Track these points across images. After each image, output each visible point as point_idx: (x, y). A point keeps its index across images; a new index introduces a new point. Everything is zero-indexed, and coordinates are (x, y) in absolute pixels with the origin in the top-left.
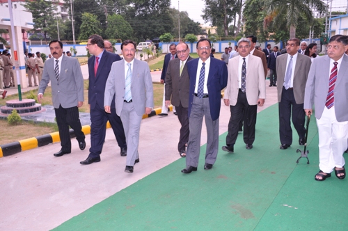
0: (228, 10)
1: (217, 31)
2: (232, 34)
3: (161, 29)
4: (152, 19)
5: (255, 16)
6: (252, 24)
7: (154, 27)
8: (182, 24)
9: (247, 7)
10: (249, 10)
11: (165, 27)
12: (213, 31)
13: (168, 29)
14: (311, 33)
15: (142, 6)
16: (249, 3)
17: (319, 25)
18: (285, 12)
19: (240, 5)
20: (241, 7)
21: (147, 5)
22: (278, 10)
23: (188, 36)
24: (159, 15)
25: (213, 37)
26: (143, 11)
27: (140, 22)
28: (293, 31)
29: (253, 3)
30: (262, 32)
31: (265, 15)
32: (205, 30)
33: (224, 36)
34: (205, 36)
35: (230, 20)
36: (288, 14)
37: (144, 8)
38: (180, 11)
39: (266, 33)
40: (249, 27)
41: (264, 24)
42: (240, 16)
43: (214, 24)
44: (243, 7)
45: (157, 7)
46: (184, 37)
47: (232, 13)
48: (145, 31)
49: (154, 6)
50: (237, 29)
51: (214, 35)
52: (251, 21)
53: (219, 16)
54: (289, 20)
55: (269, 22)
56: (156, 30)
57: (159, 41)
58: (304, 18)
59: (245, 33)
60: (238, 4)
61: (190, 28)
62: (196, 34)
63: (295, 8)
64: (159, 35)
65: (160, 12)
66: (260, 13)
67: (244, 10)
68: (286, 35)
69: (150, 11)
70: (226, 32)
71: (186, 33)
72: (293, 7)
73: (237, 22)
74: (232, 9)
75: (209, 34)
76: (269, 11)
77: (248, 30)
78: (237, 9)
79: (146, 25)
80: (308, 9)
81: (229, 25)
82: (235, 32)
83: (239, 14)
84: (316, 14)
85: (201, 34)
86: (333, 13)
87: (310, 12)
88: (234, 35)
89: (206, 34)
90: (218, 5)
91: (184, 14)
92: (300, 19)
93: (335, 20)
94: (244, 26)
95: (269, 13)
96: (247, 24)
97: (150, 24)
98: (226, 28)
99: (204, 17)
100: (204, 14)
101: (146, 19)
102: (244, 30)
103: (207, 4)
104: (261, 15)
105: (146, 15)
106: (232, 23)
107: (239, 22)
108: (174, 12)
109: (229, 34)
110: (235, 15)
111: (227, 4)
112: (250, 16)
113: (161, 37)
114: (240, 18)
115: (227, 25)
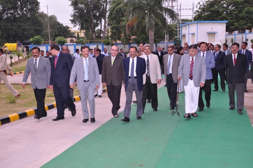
0: (95, 16)
1: (85, 34)
2: (99, 37)
3: (31, 32)
4: (21, 22)
5: (119, 22)
6: (116, 28)
7: (24, 30)
8: (52, 27)
9: (111, 14)
10: (114, 16)
11: (35, 30)
12: (82, 35)
13: (38, 32)
14: (167, 36)
15: (9, 9)
16: (113, 10)
17: (173, 30)
18: (144, 18)
19: (105, 11)
20: (106, 13)
21: (15, 8)
22: (138, 16)
23: (58, 39)
24: (28, 19)
25: (81, 39)
26: (11, 13)
27: (9, 24)
28: (151, 35)
29: (117, 10)
30: (125, 35)
31: (127, 21)
32: (74, 33)
33: (92, 39)
34: (74, 39)
35: (97, 25)
36: (147, 20)
37: (12, 11)
38: (49, 15)
39: (129, 36)
40: (114, 31)
41: (127, 28)
42: (105, 21)
43: (82, 28)
44: (108, 14)
45: (26, 11)
46: (54, 40)
47: (99, 18)
48: (14, 33)
49: (22, 9)
50: (104, 33)
51: (82, 38)
52: (116, 25)
53: (87, 21)
54: (147, 26)
55: (131, 27)
56: (26, 33)
57: (30, 44)
58: (160, 24)
59: (111, 36)
60: (103, 10)
61: (60, 31)
62: (66, 37)
63: (152, 15)
64: (29, 38)
65: (29, 16)
66: (123, 18)
67: (109, 16)
68: (146, 38)
69: (18, 14)
70: (94, 35)
71: (56, 36)
72: (150, 15)
73: (103, 27)
74: (98, 14)
75: (78, 38)
76: (130, 18)
77: (113, 33)
78: (103, 15)
79: (15, 28)
80: (163, 16)
81: (96, 29)
82: (102, 35)
83: (105, 19)
84: (169, 20)
85: (70, 37)
86: (183, 20)
87: (165, 19)
88: (101, 38)
89: (75, 37)
90: (85, 11)
91: (53, 18)
92: (157, 25)
93: (185, 26)
94: (110, 30)
95: (130, 19)
96: (112, 29)
97: (19, 27)
98: (94, 31)
99: (72, 21)
100: (72, 19)
101: (14, 21)
102: (110, 34)
103: (75, 9)
104: (124, 20)
105: (15, 18)
106: (99, 28)
107: (105, 27)
108: (43, 15)
109: (97, 37)
110: (101, 20)
111: (93, 10)
112: (115, 21)
113: (31, 40)
114: (105, 23)
115: (94, 29)
